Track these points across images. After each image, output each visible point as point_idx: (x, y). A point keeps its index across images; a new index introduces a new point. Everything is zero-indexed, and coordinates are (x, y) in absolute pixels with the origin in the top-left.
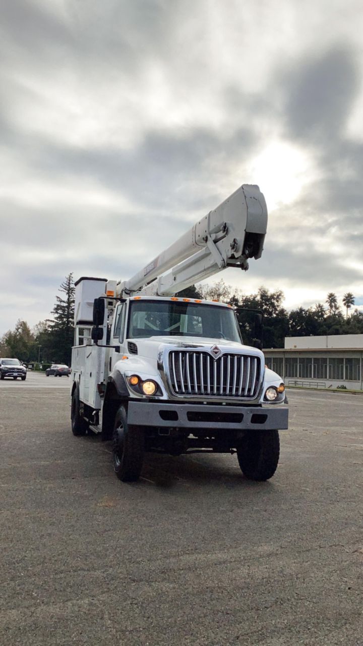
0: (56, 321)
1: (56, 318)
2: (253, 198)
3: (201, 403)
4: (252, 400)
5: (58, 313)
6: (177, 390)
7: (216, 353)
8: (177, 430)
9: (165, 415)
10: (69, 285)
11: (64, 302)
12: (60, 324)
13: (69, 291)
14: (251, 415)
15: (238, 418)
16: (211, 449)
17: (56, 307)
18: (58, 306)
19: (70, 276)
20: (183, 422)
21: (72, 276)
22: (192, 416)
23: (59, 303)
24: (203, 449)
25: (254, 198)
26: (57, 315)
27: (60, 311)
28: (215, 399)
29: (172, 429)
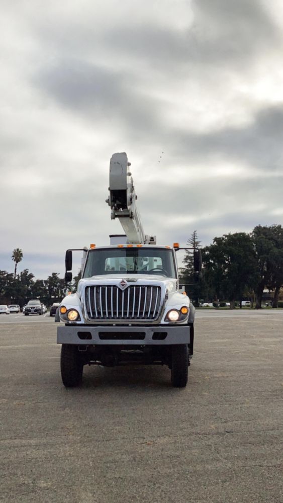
0: (186, 268)
1: (186, 266)
2: (116, 164)
3: (111, 325)
4: (154, 322)
5: (187, 262)
6: (92, 316)
7: (123, 285)
8: (94, 346)
9: (82, 335)
10: (194, 240)
11: (191, 253)
12: (190, 270)
13: (194, 244)
14: (153, 333)
15: (141, 336)
16: (160, 362)
17: (185, 257)
18: (187, 256)
19: (194, 233)
20: (96, 340)
21: (196, 233)
22: (103, 336)
23: (187, 254)
24: (157, 362)
25: (118, 163)
26: (186, 264)
27: (189, 261)
28: (121, 321)
29: (88, 346)
